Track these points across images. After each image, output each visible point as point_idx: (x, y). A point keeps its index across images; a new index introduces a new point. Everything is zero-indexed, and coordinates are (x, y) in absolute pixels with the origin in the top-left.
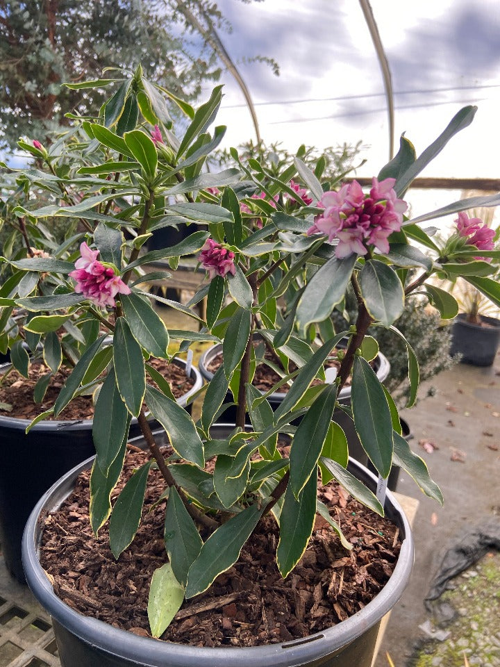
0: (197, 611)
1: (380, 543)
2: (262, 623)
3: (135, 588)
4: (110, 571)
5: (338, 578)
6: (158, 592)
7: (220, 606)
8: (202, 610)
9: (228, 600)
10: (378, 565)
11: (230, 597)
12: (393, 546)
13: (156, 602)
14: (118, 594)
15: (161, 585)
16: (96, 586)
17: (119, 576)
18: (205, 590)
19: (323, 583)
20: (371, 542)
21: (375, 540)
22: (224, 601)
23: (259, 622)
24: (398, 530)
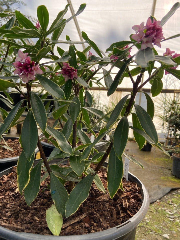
0: (71, 223)
1: (132, 189)
2: (101, 223)
3: (38, 219)
4: (24, 214)
5: (125, 201)
6: (51, 219)
7: (81, 219)
8: (73, 222)
9: (84, 216)
10: (136, 195)
11: (84, 215)
12: (137, 189)
13: (51, 223)
14: (30, 223)
15: (51, 215)
16: (18, 221)
17: (29, 215)
18: (75, 212)
19: (119, 204)
20: (129, 189)
21: (130, 188)
22: (82, 217)
23: (100, 223)
24: (136, 184)
